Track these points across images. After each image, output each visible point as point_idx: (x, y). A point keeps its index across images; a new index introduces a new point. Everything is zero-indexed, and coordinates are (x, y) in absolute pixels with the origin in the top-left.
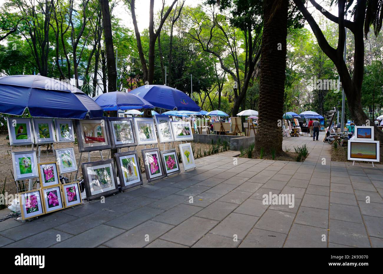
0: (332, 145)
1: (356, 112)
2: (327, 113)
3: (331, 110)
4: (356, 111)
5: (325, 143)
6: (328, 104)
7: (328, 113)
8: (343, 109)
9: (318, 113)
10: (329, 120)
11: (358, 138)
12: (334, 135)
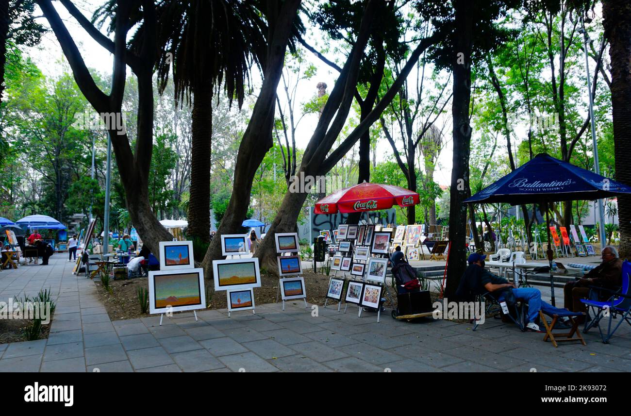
0: (95, 280)
1: (141, 215)
2: (69, 219)
3: (75, 213)
4: (142, 213)
5: (79, 277)
6: (74, 203)
7: (71, 219)
8: (108, 211)
9: (56, 219)
10: (71, 231)
11: (166, 265)
12: (97, 259)
